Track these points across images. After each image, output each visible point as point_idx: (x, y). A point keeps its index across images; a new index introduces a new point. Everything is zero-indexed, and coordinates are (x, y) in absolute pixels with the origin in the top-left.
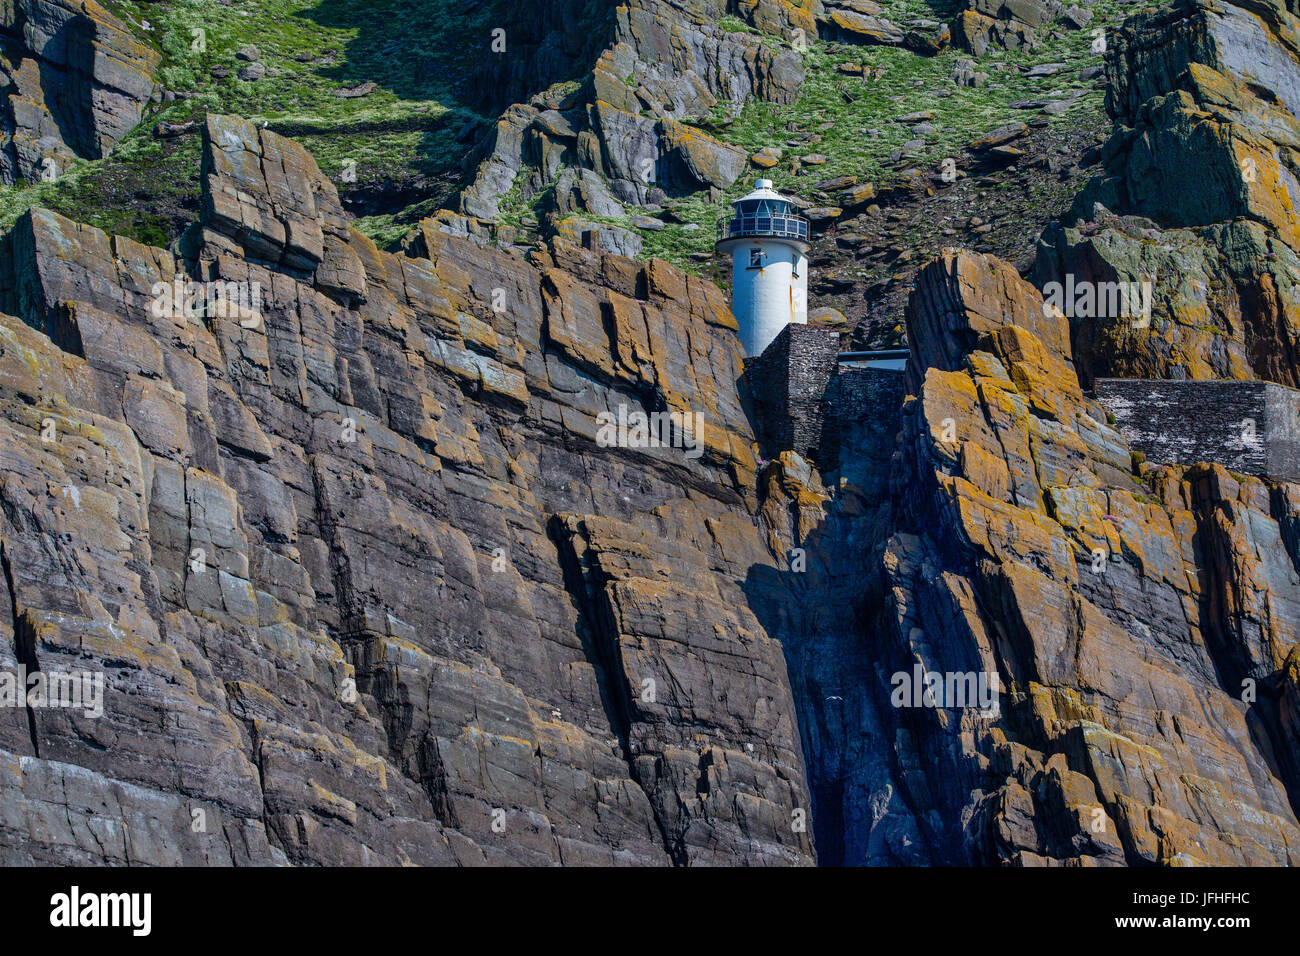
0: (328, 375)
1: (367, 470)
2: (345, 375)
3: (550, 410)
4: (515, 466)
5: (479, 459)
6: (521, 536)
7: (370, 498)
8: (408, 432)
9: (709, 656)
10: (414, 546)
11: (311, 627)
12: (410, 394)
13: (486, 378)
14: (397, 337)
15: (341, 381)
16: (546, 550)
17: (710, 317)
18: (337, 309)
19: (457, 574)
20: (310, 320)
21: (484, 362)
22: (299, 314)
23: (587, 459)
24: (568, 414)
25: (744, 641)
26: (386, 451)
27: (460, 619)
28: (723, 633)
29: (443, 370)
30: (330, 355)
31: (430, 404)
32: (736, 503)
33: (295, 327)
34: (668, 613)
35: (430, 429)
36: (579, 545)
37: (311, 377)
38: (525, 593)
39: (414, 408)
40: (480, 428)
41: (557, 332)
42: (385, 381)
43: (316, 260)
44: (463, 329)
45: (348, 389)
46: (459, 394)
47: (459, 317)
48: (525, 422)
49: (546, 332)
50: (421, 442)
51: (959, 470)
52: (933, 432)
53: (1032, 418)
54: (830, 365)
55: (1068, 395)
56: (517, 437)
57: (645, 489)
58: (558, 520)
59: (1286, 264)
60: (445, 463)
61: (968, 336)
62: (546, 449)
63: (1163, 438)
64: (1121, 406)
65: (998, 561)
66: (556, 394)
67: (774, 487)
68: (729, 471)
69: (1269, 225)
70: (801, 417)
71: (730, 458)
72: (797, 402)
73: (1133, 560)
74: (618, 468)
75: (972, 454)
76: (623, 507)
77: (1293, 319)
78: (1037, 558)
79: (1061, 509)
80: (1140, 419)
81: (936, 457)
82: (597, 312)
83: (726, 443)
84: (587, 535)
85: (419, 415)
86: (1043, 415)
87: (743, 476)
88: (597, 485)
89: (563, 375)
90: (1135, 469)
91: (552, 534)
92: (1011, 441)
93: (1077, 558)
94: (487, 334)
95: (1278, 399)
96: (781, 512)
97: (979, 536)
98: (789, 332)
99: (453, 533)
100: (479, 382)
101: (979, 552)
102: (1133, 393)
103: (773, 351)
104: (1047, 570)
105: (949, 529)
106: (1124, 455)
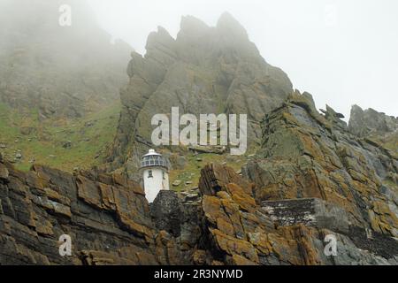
1: (9, 235)
3: (79, 219)
5: (52, 233)
7: (9, 244)
8: (25, 224)
10: (26, 259)
12: (26, 211)
13: (56, 209)
14: (22, 195)
17: (135, 191)
21: (54, 203)
23: (93, 235)
24: (86, 220)
26: (16, 229)
29: (40, 206)
31: (33, 214)
32: (146, 248)
35: (34, 223)
36: (89, 260)
39: (28, 216)
40: (54, 225)
41: (81, 194)
42: (17, 207)
44: (47, 193)
46: (46, 214)
47: (45, 189)
48: (71, 223)
49: (78, 195)
50: (30, 227)
51: (215, 227)
52: (207, 215)
53: (240, 212)
54: (175, 202)
55: (252, 206)
56: (68, 228)
57: (114, 244)
58: (82, 253)
59: (318, 167)
60: (39, 234)
61: (218, 188)
62: (78, 232)
63: (284, 219)
64: (270, 209)
65: (231, 255)
66: (82, 214)
67: (159, 242)
68: (144, 238)
69: (311, 157)
70: (167, 220)
71: (144, 234)
72: (165, 214)
73: (277, 256)
74: (104, 237)
75: (220, 222)
76: (106, 250)
77: (322, 183)
78: (244, 254)
79: (252, 240)
80: (276, 213)
81: (208, 223)
82: (96, 189)
83: (142, 229)
84: (92, 257)
85: (29, 218)
86: (244, 211)
87: (148, 240)
88: (97, 242)
89: (84, 208)
90: (276, 228)
91: (80, 258)
92: (233, 218)
93: (258, 255)
94: (56, 195)
95: (319, 203)
96: (161, 250)
97: (225, 248)
98: (161, 193)
99: (42, 256)
100: (53, 210)
101: (224, 253)
102: (272, 204)
103: (157, 200)
104: (248, 258)
105: (214, 247)
106: (272, 224)
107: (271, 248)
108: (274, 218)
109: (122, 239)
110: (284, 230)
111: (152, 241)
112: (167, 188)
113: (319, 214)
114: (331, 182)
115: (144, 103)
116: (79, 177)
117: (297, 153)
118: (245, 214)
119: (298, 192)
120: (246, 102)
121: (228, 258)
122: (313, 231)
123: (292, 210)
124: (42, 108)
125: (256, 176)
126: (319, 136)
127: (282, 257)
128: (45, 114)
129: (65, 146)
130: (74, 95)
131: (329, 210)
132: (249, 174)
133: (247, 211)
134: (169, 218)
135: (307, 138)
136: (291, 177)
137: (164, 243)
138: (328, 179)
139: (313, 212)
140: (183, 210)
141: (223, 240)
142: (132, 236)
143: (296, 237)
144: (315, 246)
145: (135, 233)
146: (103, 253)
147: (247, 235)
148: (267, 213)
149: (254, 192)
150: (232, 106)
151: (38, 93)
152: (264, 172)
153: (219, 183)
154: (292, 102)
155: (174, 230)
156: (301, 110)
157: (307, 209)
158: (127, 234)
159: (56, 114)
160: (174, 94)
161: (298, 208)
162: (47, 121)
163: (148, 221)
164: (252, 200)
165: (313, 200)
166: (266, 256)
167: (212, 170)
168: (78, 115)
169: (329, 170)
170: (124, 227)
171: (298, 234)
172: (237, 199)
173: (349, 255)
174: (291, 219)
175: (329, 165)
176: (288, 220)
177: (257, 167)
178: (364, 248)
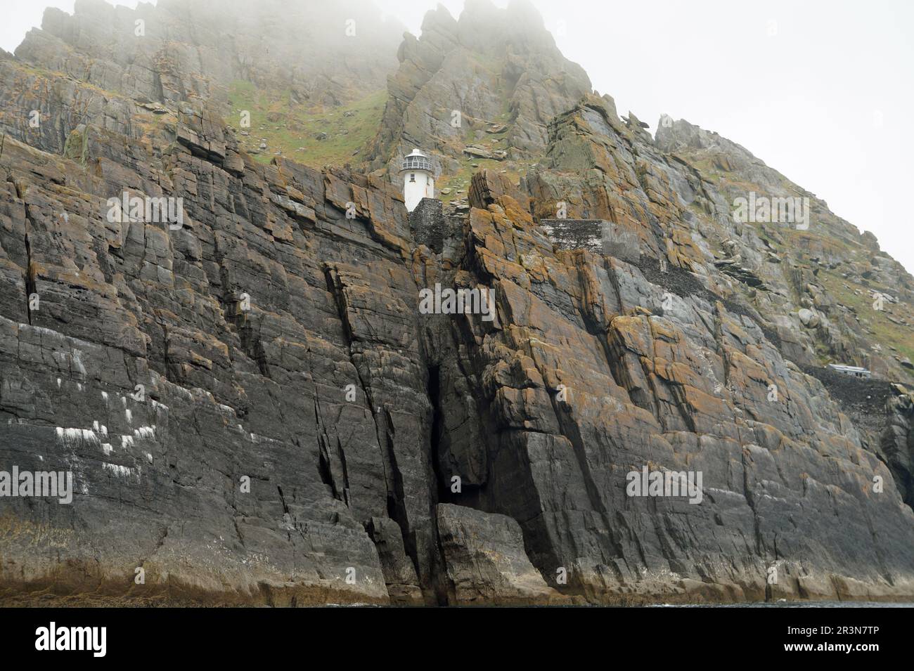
0: (224, 201)
1: (239, 238)
2: (232, 201)
3: (325, 225)
4: (309, 244)
5: (292, 239)
6: (309, 270)
7: (239, 248)
8: (260, 226)
9: (384, 316)
10: (258, 268)
11: (205, 294)
12: (262, 212)
13: (298, 211)
14: (259, 191)
15: (230, 203)
16: (319, 275)
17: (394, 197)
18: (231, 177)
19: (277, 280)
20: (217, 179)
21: (297, 205)
22: (213, 176)
23: (340, 244)
24: (332, 227)
25: (400, 312)
26: (249, 232)
27: (278, 297)
28: (390, 308)
29: (279, 206)
30: (225, 193)
31: (270, 216)
32: (401, 264)
33: (211, 181)
34: (368, 299)
35: (269, 226)
36: (333, 273)
37: (216, 200)
38: (308, 290)
39: (264, 217)
40: (294, 229)
41: (329, 196)
42: (251, 206)
43: (222, 157)
44: (289, 192)
45: (233, 207)
46: (286, 216)
47: (287, 187)
48: (315, 229)
49: (325, 196)
50: (266, 230)
51: (484, 246)
52: (474, 230)
53: (514, 229)
54: (438, 214)
55: (529, 223)
56: (311, 234)
57: (364, 257)
58: (325, 265)
59: (610, 184)
60: (276, 239)
61: (490, 200)
62: (323, 240)
63: (564, 241)
64: (549, 229)
65: (499, 280)
66: (329, 220)
67: (417, 258)
68: (400, 252)
69: (603, 171)
70: (428, 232)
71: (400, 247)
72: (426, 227)
73: (553, 283)
74: (353, 248)
75: (489, 240)
76: (354, 263)
77: (612, 203)
78: (514, 279)
79: (525, 263)
80: (556, 234)
81: (475, 241)
82: (347, 191)
83: (398, 242)
84: (336, 270)
85: (266, 220)
86: (518, 228)
87: (405, 255)
88: (344, 254)
89: (332, 213)
90: (554, 251)
91: (323, 270)
92: (504, 236)
93: (531, 281)
94: (299, 195)
95: (607, 226)
96: (419, 268)
97: (492, 270)
98: (423, 201)
99: (277, 265)
100: (295, 212)
101: (491, 276)
102: (553, 224)
103: (418, 209)
104: (518, 284)
105: (480, 268)
106: (550, 247)
107: (545, 273)
108: (554, 240)
109: (374, 251)
110: (563, 255)
111: (409, 257)
112: (431, 196)
113: (606, 239)
114: (624, 202)
115: (415, 93)
116: (329, 175)
117: (587, 166)
118: (519, 233)
119: (584, 212)
120: (535, 102)
121: (495, 282)
122: (598, 258)
123: (575, 232)
124: (295, 92)
125: (536, 189)
126: (615, 148)
127: (558, 286)
128: (299, 99)
129: (319, 138)
130: (333, 79)
131: (619, 235)
132: (528, 186)
133: (521, 230)
134: (431, 231)
135: (600, 149)
136: (577, 193)
137: (423, 259)
138: (620, 199)
139: (599, 236)
140: (448, 222)
141: (491, 262)
142: (385, 250)
143: (577, 264)
144: (599, 274)
145: (389, 246)
146: (350, 266)
147: (520, 257)
148: (545, 234)
149: (532, 207)
150: (519, 104)
151: (290, 73)
152: (546, 186)
153: (492, 195)
154: (588, 105)
155: (436, 246)
156: (596, 116)
157: (593, 232)
158: (379, 246)
159: (311, 100)
160: (452, 86)
161: (582, 230)
162: (300, 107)
163: (406, 233)
164: (529, 217)
165: (600, 222)
166: (540, 283)
167: (484, 179)
168: (337, 103)
169: (623, 188)
170: (377, 238)
171: (580, 261)
172: (511, 215)
173: (638, 289)
174: (572, 242)
175: (624, 183)
176: (569, 243)
177: (538, 179)
178: (656, 283)
